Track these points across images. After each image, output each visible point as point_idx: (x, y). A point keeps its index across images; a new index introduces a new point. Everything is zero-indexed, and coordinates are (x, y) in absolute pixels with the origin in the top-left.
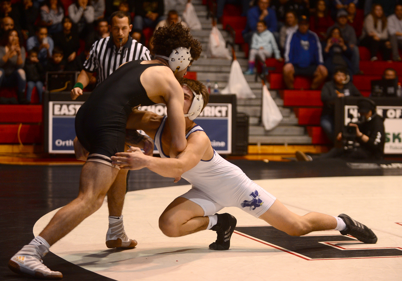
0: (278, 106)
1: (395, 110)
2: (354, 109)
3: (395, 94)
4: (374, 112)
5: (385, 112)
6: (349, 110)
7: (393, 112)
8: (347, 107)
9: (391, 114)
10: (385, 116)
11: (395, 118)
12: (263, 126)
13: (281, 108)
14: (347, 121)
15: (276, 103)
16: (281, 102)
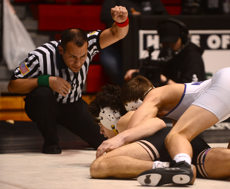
0: (29, 31)
1: (220, 36)
2: (153, 35)
3: (219, 10)
4: (186, 39)
5: (204, 38)
6: (145, 36)
7: (217, 38)
8: (142, 33)
9: (214, 42)
10: (204, 46)
11: (220, 48)
12: (5, 65)
13: (34, 35)
14: (143, 54)
15: (25, 25)
16: (34, 25)
